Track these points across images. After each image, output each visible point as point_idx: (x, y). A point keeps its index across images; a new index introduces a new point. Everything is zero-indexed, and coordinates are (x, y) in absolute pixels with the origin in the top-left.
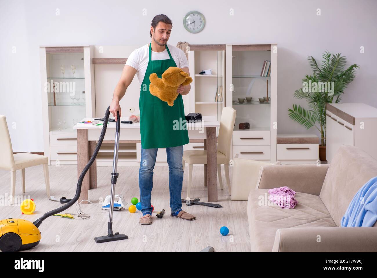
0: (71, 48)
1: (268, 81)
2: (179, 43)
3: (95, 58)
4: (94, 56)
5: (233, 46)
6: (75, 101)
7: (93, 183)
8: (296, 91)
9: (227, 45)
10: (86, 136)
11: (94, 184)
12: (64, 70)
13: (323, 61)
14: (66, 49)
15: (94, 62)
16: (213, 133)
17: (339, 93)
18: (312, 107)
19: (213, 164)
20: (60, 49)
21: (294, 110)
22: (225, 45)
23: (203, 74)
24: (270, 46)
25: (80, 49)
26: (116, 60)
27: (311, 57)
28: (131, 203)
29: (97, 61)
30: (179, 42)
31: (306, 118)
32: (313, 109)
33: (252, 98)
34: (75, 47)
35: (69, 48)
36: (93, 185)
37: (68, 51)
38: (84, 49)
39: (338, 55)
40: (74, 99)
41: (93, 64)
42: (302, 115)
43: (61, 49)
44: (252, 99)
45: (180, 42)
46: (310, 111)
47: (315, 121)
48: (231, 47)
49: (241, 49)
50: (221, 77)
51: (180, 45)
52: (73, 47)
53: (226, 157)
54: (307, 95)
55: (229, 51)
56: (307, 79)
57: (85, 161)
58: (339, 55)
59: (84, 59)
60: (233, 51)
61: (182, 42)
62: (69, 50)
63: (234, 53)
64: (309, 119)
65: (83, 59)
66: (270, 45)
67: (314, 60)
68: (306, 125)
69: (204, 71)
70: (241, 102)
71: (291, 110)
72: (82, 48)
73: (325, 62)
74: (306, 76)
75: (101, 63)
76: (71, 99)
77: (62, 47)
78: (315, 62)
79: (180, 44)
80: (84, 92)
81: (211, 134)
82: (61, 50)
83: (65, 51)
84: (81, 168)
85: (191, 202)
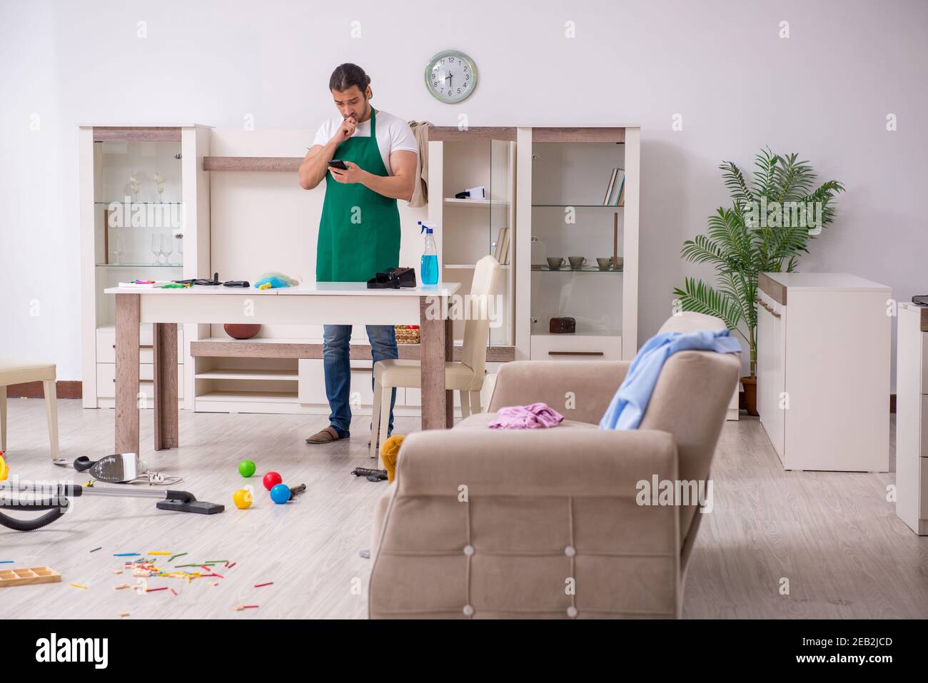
0: (152, 131)
1: (616, 214)
3: (212, 156)
4: (210, 152)
5: (533, 129)
7: (169, 437)
8: (687, 242)
9: (520, 128)
10: (135, 312)
11: (172, 438)
12: (138, 185)
13: (755, 173)
14: (140, 132)
15: (207, 165)
17: (797, 251)
18: (727, 283)
20: (126, 132)
21: (686, 291)
22: (516, 128)
23: (464, 198)
24: (622, 130)
25: (174, 132)
26: (259, 162)
27: (729, 164)
29: (214, 164)
31: (716, 311)
32: (728, 288)
33: (583, 259)
34: (162, 128)
35: (146, 131)
36: (169, 442)
37: (146, 137)
38: (183, 132)
39: (790, 158)
41: (205, 170)
42: (708, 305)
43: (130, 132)
44: (584, 261)
45: (413, 121)
46: (723, 293)
47: (739, 318)
48: (530, 133)
49: (553, 138)
50: (506, 208)
52: (157, 128)
53: (475, 374)
54: (716, 254)
55: (525, 143)
56: (720, 216)
58: (794, 157)
59: (183, 159)
60: (533, 143)
61: (417, 120)
62: (149, 135)
63: (536, 146)
64: (724, 314)
65: (179, 157)
66: (624, 129)
67: (736, 171)
69: (467, 191)
70: (555, 266)
71: (681, 292)
72: (177, 131)
73: (761, 175)
74: (718, 210)
75: (223, 169)
77: (131, 128)
78: (740, 176)
80: (179, 236)
82: (129, 135)
83: (139, 137)
84: (123, 386)
85: (380, 474)
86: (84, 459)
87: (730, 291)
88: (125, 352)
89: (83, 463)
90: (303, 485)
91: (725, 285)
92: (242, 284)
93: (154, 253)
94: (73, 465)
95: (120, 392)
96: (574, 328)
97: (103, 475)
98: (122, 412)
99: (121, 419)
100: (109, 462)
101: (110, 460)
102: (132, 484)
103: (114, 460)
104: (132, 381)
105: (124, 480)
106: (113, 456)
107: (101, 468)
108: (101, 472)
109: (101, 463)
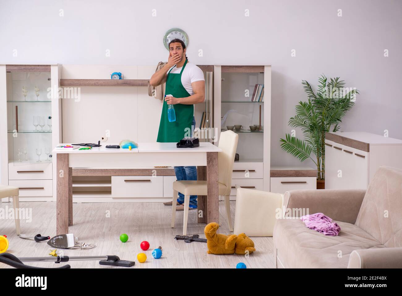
0: (36, 67)
1: (260, 106)
2: (160, 63)
3: (63, 79)
4: (61, 77)
5: (222, 66)
6: (39, 129)
8: (291, 118)
9: (215, 66)
10: (67, 162)
11: (70, 221)
12: (26, 92)
13: (319, 86)
14: (30, 67)
15: (62, 83)
16: (214, 159)
17: (338, 121)
18: (308, 137)
19: (214, 194)
20: (22, 67)
21: (286, 140)
22: (213, 66)
24: (263, 67)
25: (47, 67)
26: (87, 82)
27: (305, 82)
28: (120, 240)
29: (66, 82)
30: (160, 62)
31: (300, 149)
32: (308, 139)
33: (241, 126)
34: (41, 65)
35: (33, 67)
37: (33, 70)
38: (52, 67)
39: (336, 79)
40: (37, 125)
41: (61, 85)
42: (296, 146)
43: (25, 67)
45: (161, 62)
46: (305, 141)
47: (310, 152)
48: (220, 68)
49: (231, 71)
51: (161, 65)
52: (39, 65)
53: (227, 188)
54: (303, 123)
55: (218, 72)
56: (301, 105)
57: (65, 192)
58: (337, 79)
59: (51, 80)
60: (222, 73)
61: (163, 62)
64: (303, 150)
65: (49, 79)
66: (264, 66)
67: (309, 85)
68: (300, 157)
71: (283, 141)
72: (48, 67)
73: (322, 87)
74: (300, 103)
75: (70, 85)
76: (34, 126)
77: (25, 65)
78: (310, 87)
79: (161, 64)
80: (50, 118)
81: (212, 160)
82: (24, 69)
83: (29, 70)
84: (61, 199)
85: (190, 239)
86: (39, 235)
87: (309, 140)
88: (61, 182)
89: (39, 238)
90: (160, 247)
91: (308, 138)
92: (117, 146)
94: (34, 239)
95: (59, 202)
97: (55, 245)
98: (60, 212)
99: (59, 215)
100: (59, 238)
101: (60, 237)
102: (72, 249)
103: (62, 237)
104: (65, 196)
105: (68, 247)
106: (61, 235)
107: (54, 241)
108: (55, 243)
109: (54, 239)
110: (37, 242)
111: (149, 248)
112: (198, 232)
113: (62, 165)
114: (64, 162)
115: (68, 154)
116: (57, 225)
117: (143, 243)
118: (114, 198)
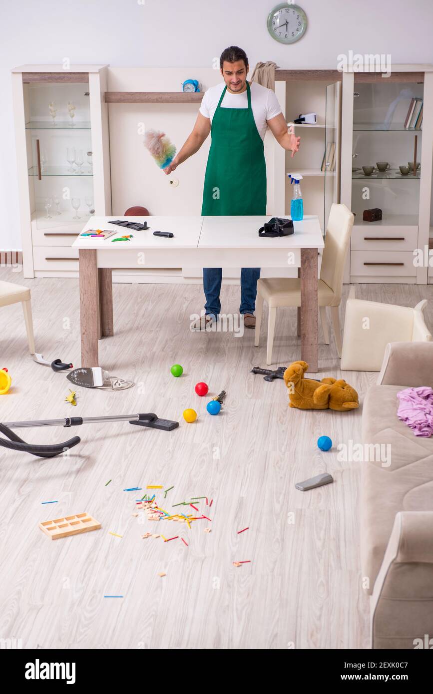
0: (66, 75)
1: (416, 136)
2: (259, 65)
3: (109, 91)
4: (108, 89)
7: (107, 328)
9: (345, 73)
10: (93, 261)
11: (109, 329)
12: (55, 111)
14: (58, 76)
15: (108, 98)
16: (312, 257)
19: (312, 310)
20: (47, 76)
23: (300, 123)
25: (83, 76)
26: (146, 97)
28: (171, 374)
29: (113, 97)
30: (259, 62)
33: (387, 164)
34: (74, 73)
35: (62, 75)
36: (107, 331)
37: (62, 79)
38: (90, 76)
40: (73, 162)
41: (105, 102)
43: (50, 75)
44: (388, 167)
45: (261, 62)
48: (353, 76)
49: (369, 80)
50: (334, 130)
51: (260, 69)
52: (70, 73)
53: (335, 295)
55: (348, 84)
57: (92, 303)
59: (90, 95)
60: (355, 84)
61: (264, 62)
62: (64, 77)
63: (356, 86)
65: (87, 94)
66: (423, 73)
69: (302, 117)
70: (368, 173)
72: (86, 75)
75: (119, 101)
76: (68, 163)
77: (51, 73)
79: (260, 67)
80: (90, 153)
81: (308, 259)
82: (49, 78)
83: (57, 79)
85: (272, 374)
86: (58, 361)
89: (58, 365)
90: (224, 391)
92: (168, 235)
93: (69, 162)
94: (50, 366)
96: (381, 216)
97: (77, 381)
98: (86, 331)
99: (85, 336)
100: (82, 373)
101: (83, 371)
102: (100, 389)
103: (86, 372)
105: (94, 386)
106: (85, 369)
107: (76, 376)
108: (76, 379)
109: (76, 372)
110: (54, 371)
111: (209, 392)
112: (292, 356)
113: (87, 265)
114: (90, 260)
115: (96, 250)
116: (82, 350)
117: (199, 386)
118: (186, 278)
